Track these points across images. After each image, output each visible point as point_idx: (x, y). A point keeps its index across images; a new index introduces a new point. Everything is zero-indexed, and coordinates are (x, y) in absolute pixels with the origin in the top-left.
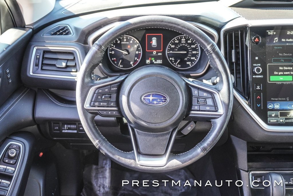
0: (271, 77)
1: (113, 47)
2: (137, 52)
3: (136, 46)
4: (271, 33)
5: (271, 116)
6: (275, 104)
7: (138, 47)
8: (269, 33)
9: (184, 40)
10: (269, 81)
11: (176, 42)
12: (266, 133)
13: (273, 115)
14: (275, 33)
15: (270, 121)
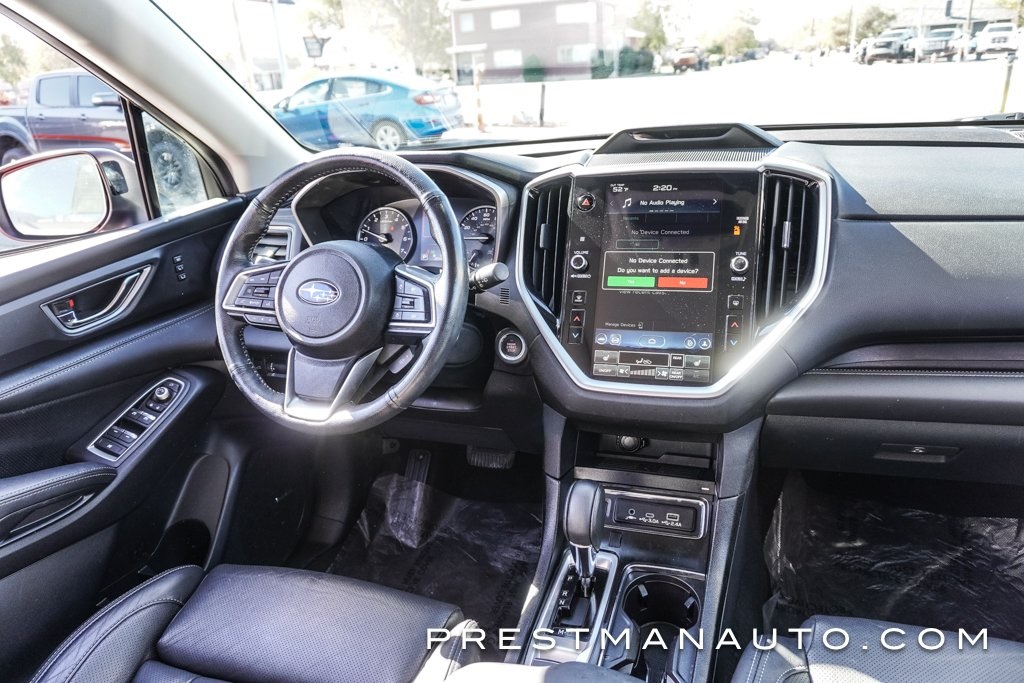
0: (610, 278)
1: (366, 229)
2: (405, 239)
3: (403, 228)
4: (618, 189)
5: (601, 360)
6: (612, 335)
7: (407, 228)
8: (615, 190)
9: (488, 215)
10: (606, 286)
11: (473, 219)
12: (581, 394)
13: (606, 359)
14: (626, 189)
15: (596, 371)
